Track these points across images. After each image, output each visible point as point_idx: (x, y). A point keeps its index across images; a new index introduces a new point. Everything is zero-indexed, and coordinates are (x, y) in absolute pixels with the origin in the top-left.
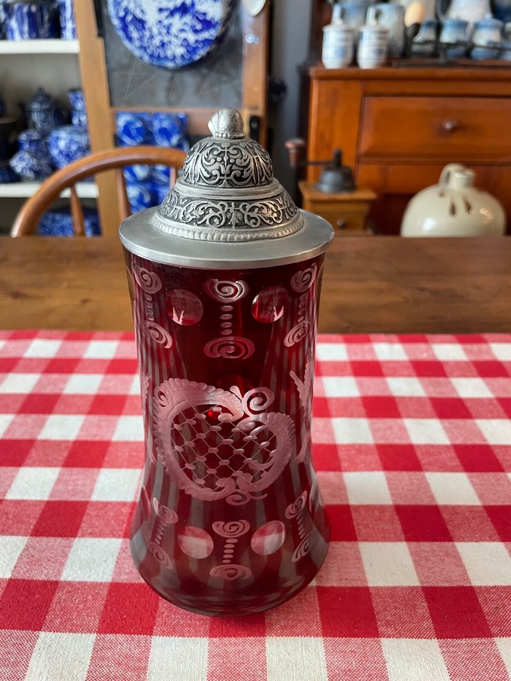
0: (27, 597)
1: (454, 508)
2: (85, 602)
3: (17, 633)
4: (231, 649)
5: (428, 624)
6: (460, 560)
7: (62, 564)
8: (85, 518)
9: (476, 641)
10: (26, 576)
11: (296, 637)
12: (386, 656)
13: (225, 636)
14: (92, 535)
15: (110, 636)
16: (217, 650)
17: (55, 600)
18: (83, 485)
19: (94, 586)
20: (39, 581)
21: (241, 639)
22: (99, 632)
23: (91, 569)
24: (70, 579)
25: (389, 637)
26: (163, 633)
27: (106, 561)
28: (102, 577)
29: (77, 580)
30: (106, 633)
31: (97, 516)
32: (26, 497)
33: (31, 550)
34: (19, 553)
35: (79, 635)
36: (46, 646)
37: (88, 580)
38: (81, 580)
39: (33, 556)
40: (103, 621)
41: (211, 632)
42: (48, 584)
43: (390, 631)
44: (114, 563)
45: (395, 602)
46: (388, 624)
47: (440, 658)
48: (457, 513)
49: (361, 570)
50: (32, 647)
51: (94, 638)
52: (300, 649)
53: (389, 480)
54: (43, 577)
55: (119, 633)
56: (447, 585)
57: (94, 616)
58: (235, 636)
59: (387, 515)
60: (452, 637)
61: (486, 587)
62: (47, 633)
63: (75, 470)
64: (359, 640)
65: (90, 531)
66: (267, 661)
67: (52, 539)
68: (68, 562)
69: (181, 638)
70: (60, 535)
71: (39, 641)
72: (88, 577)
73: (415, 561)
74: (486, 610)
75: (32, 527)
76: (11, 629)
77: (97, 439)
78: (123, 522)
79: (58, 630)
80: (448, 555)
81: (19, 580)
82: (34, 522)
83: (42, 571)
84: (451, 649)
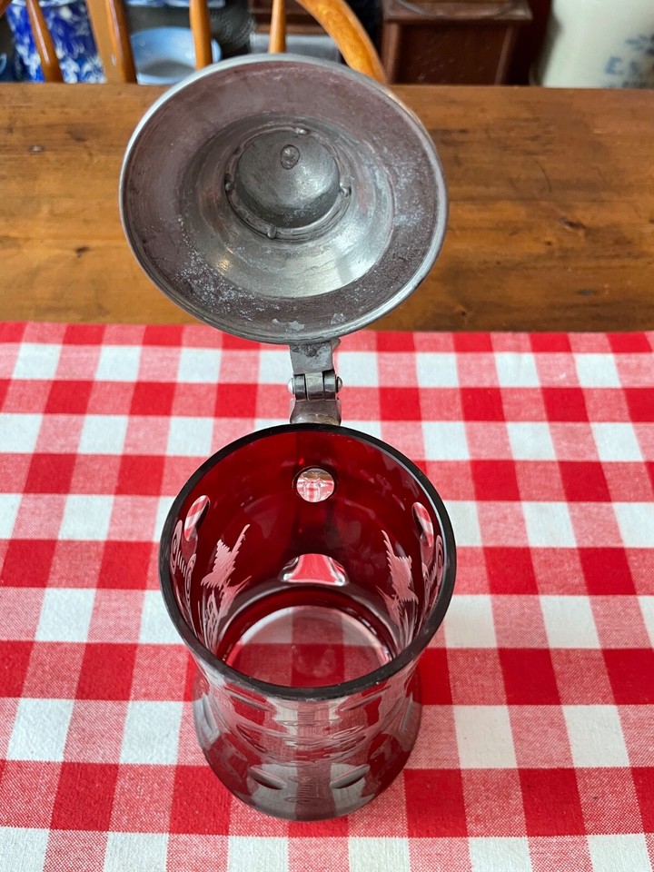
0: (86, 787)
1: (568, 652)
2: (152, 792)
3: (83, 834)
4: (313, 851)
5: (520, 819)
6: (565, 731)
7: (119, 741)
8: (136, 671)
9: (568, 839)
10: (81, 759)
11: (381, 838)
12: (473, 858)
13: (306, 836)
14: (147, 696)
15: (183, 837)
16: (297, 853)
17: (118, 790)
18: (127, 618)
19: (159, 770)
20: (96, 765)
21: (322, 840)
22: (172, 831)
23: (152, 747)
24: (130, 761)
25: (477, 836)
26: (239, 833)
27: (167, 736)
28: (167, 759)
29: (138, 762)
30: (179, 833)
31: (149, 667)
32: (60, 639)
33: (79, 719)
34: (67, 725)
35: (151, 835)
36: (118, 850)
37: (151, 763)
38: (143, 762)
39: (84, 730)
40: (173, 818)
41: (290, 831)
42: (107, 768)
43: (479, 828)
44: (178, 739)
45: (488, 790)
46: (478, 820)
47: (528, 860)
48: (570, 662)
49: (453, 746)
50: (103, 851)
51: (167, 839)
52: (384, 852)
53: (496, 608)
54: (98, 760)
55: (192, 833)
56: (546, 766)
57: (164, 812)
58: (316, 836)
59: (490, 663)
60: (544, 835)
61: (588, 769)
62: (116, 833)
63: (115, 593)
64: (446, 840)
65: (144, 690)
66: (350, 865)
67: (102, 703)
68: (126, 739)
69: (259, 838)
70: (110, 698)
71: (109, 843)
72: (151, 759)
73: (515, 734)
74: (583, 800)
75: (75, 685)
76: (76, 829)
77: (134, 539)
78: (182, 677)
79: (126, 830)
80: (552, 724)
81: (73, 764)
82: (76, 676)
83: (98, 752)
84: (541, 849)
